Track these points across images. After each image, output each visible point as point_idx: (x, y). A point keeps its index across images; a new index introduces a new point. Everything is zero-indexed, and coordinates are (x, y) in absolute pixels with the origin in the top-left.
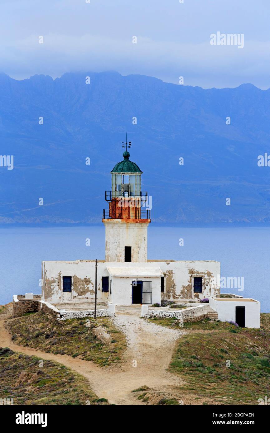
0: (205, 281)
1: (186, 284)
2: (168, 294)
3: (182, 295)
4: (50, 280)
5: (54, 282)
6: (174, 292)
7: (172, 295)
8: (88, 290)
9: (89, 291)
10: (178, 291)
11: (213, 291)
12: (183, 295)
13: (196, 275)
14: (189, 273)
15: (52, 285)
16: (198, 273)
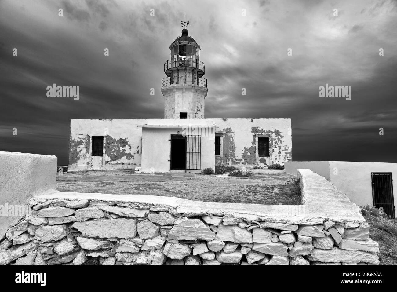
0: (272, 142)
1: (249, 145)
2: (226, 158)
3: (243, 160)
4: (76, 141)
5: (81, 143)
6: (233, 156)
7: (230, 159)
8: (123, 154)
9: (126, 154)
10: (239, 154)
11: (283, 154)
12: (245, 159)
13: (261, 134)
14: (252, 132)
15: (78, 147)
16: (264, 131)
